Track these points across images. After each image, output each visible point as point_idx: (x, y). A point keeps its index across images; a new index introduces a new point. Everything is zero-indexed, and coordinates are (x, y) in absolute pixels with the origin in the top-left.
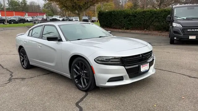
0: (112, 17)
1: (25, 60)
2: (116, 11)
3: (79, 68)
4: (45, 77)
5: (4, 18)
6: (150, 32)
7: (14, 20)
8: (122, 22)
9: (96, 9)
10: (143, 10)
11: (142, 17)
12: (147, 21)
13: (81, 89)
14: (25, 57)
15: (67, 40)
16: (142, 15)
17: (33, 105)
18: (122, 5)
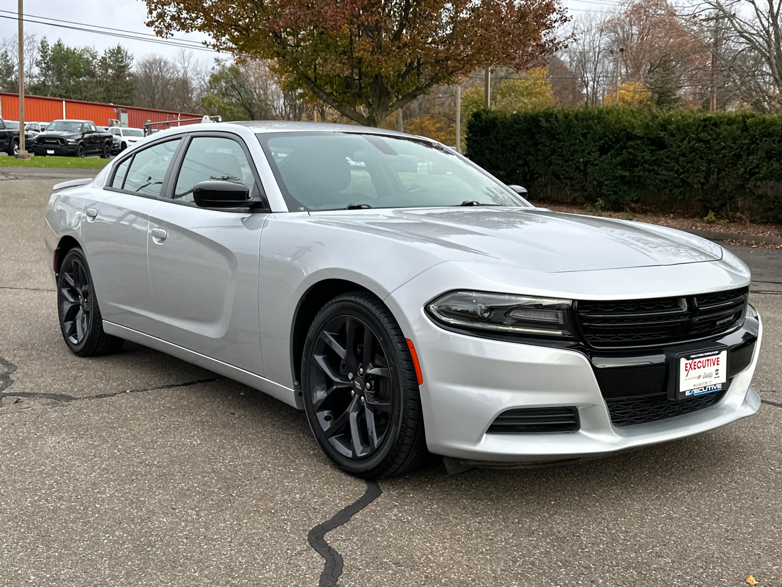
0: (536, 144)
1: (81, 311)
2: (560, 117)
3: (341, 351)
4: (171, 397)
5: (13, 125)
6: (733, 230)
7: (62, 140)
8: (590, 169)
9: (459, 109)
10: (701, 115)
11: (693, 150)
12: (720, 171)
13: (346, 463)
14: (86, 295)
15: (293, 206)
16: (699, 140)
17: (85, 523)
18: (595, 93)
